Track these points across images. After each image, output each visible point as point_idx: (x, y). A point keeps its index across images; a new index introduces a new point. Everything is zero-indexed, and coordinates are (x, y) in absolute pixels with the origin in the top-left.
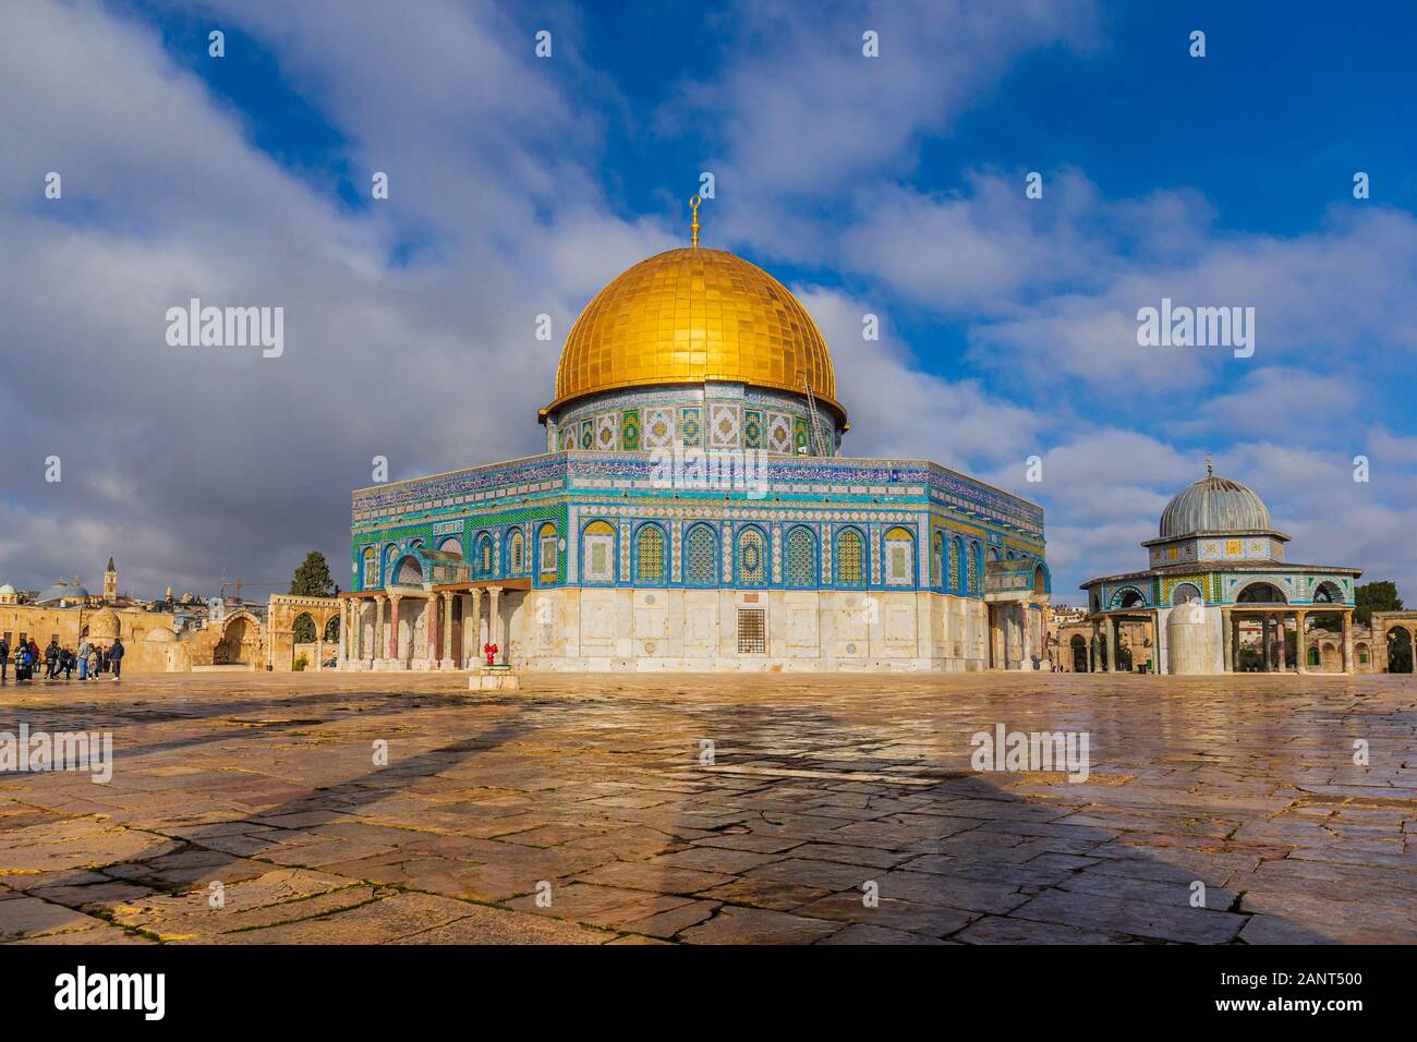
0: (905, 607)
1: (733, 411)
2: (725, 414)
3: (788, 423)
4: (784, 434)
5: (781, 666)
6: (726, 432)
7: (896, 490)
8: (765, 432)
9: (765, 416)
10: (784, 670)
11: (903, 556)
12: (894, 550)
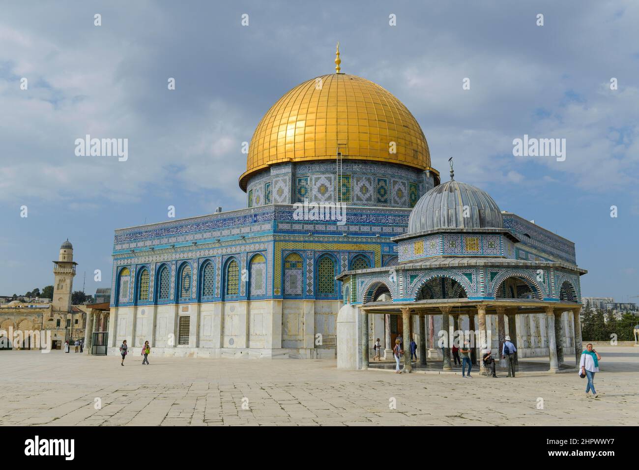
0: (262, 311)
1: (285, 181)
2: (281, 184)
3: (330, 181)
4: (326, 189)
5: (193, 353)
6: (280, 196)
7: (256, 228)
8: (311, 190)
9: (311, 180)
10: (195, 356)
11: (261, 274)
12: (257, 271)
